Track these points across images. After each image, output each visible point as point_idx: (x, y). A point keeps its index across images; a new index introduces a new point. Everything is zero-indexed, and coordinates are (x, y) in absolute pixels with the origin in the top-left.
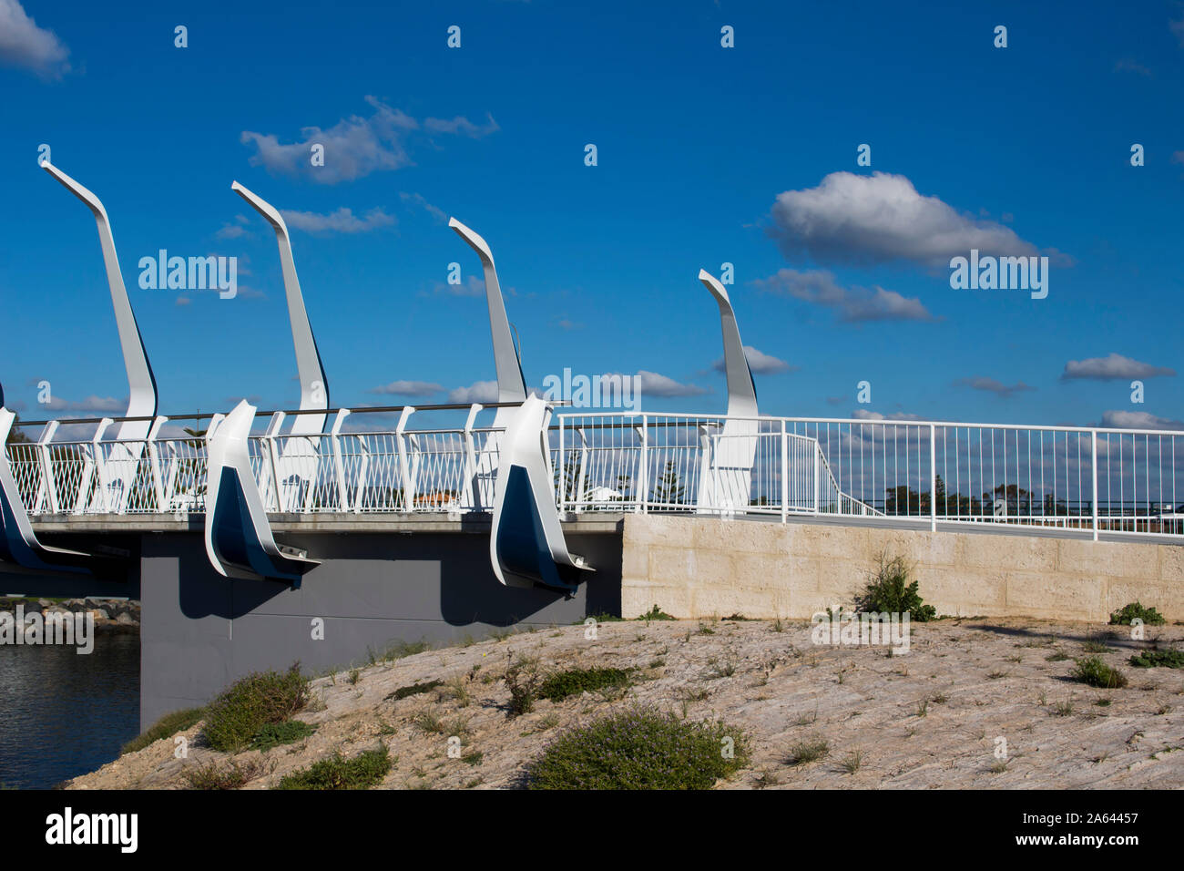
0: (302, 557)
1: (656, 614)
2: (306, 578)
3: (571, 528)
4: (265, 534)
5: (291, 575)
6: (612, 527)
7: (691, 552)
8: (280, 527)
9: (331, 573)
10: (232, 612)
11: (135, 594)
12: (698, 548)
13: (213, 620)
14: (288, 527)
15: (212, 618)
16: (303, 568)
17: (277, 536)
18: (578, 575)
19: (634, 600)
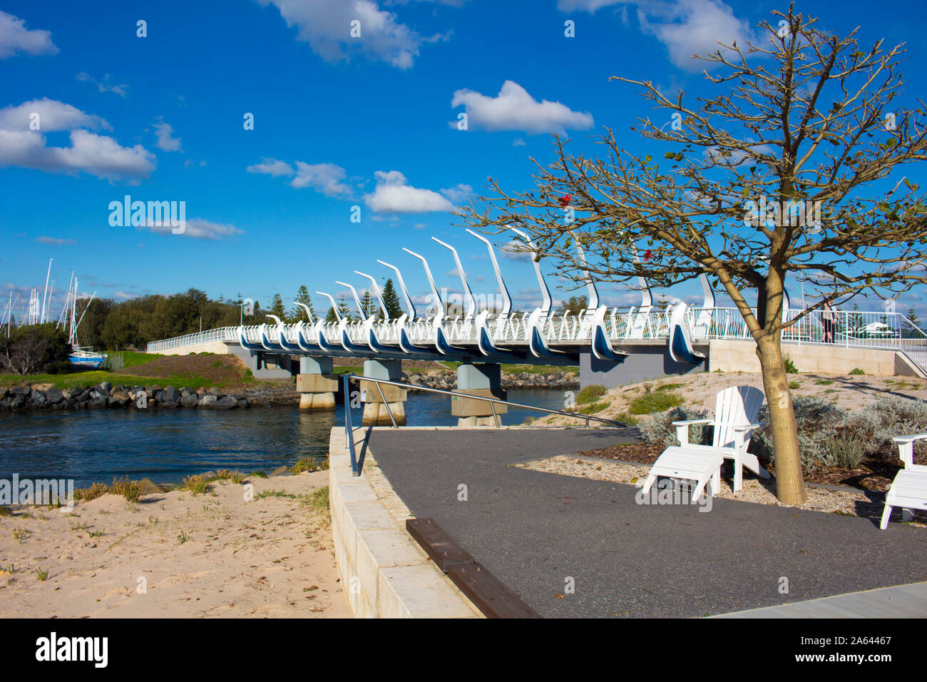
0: (624, 353)
1: (719, 371)
2: (625, 360)
3: (696, 344)
4: (610, 346)
5: (620, 359)
6: (708, 344)
7: (729, 352)
8: (615, 344)
9: (633, 359)
10: (606, 370)
11: (579, 365)
12: (731, 350)
13: (600, 373)
14: (618, 344)
15: (600, 372)
16: (624, 356)
17: (614, 347)
18: (700, 359)
19: (712, 367)
